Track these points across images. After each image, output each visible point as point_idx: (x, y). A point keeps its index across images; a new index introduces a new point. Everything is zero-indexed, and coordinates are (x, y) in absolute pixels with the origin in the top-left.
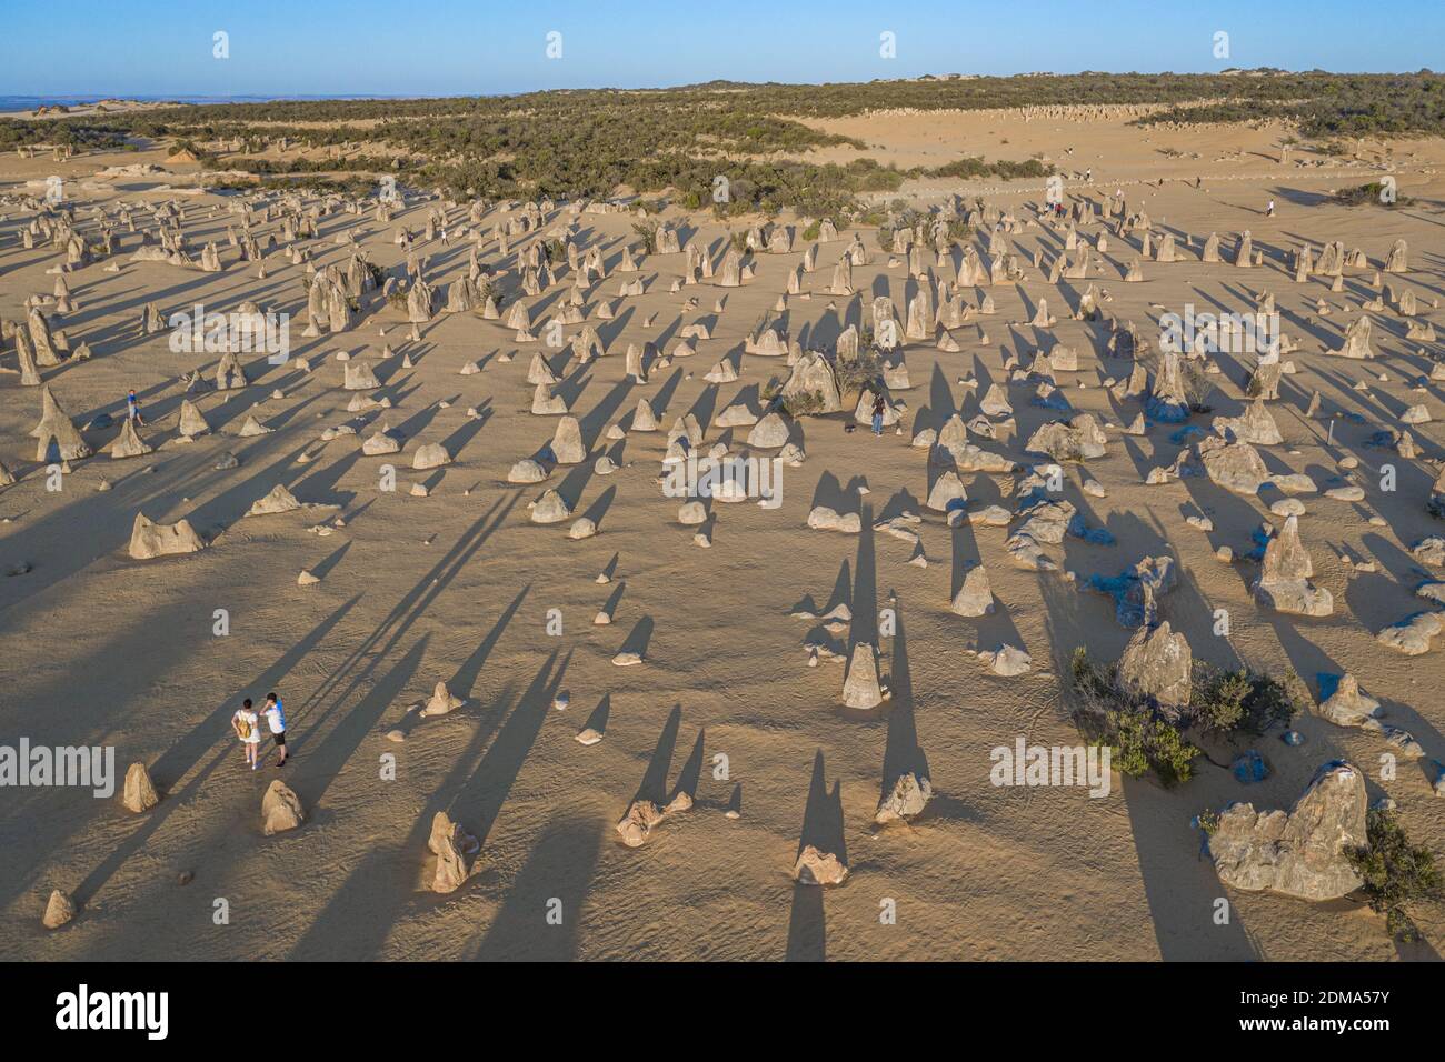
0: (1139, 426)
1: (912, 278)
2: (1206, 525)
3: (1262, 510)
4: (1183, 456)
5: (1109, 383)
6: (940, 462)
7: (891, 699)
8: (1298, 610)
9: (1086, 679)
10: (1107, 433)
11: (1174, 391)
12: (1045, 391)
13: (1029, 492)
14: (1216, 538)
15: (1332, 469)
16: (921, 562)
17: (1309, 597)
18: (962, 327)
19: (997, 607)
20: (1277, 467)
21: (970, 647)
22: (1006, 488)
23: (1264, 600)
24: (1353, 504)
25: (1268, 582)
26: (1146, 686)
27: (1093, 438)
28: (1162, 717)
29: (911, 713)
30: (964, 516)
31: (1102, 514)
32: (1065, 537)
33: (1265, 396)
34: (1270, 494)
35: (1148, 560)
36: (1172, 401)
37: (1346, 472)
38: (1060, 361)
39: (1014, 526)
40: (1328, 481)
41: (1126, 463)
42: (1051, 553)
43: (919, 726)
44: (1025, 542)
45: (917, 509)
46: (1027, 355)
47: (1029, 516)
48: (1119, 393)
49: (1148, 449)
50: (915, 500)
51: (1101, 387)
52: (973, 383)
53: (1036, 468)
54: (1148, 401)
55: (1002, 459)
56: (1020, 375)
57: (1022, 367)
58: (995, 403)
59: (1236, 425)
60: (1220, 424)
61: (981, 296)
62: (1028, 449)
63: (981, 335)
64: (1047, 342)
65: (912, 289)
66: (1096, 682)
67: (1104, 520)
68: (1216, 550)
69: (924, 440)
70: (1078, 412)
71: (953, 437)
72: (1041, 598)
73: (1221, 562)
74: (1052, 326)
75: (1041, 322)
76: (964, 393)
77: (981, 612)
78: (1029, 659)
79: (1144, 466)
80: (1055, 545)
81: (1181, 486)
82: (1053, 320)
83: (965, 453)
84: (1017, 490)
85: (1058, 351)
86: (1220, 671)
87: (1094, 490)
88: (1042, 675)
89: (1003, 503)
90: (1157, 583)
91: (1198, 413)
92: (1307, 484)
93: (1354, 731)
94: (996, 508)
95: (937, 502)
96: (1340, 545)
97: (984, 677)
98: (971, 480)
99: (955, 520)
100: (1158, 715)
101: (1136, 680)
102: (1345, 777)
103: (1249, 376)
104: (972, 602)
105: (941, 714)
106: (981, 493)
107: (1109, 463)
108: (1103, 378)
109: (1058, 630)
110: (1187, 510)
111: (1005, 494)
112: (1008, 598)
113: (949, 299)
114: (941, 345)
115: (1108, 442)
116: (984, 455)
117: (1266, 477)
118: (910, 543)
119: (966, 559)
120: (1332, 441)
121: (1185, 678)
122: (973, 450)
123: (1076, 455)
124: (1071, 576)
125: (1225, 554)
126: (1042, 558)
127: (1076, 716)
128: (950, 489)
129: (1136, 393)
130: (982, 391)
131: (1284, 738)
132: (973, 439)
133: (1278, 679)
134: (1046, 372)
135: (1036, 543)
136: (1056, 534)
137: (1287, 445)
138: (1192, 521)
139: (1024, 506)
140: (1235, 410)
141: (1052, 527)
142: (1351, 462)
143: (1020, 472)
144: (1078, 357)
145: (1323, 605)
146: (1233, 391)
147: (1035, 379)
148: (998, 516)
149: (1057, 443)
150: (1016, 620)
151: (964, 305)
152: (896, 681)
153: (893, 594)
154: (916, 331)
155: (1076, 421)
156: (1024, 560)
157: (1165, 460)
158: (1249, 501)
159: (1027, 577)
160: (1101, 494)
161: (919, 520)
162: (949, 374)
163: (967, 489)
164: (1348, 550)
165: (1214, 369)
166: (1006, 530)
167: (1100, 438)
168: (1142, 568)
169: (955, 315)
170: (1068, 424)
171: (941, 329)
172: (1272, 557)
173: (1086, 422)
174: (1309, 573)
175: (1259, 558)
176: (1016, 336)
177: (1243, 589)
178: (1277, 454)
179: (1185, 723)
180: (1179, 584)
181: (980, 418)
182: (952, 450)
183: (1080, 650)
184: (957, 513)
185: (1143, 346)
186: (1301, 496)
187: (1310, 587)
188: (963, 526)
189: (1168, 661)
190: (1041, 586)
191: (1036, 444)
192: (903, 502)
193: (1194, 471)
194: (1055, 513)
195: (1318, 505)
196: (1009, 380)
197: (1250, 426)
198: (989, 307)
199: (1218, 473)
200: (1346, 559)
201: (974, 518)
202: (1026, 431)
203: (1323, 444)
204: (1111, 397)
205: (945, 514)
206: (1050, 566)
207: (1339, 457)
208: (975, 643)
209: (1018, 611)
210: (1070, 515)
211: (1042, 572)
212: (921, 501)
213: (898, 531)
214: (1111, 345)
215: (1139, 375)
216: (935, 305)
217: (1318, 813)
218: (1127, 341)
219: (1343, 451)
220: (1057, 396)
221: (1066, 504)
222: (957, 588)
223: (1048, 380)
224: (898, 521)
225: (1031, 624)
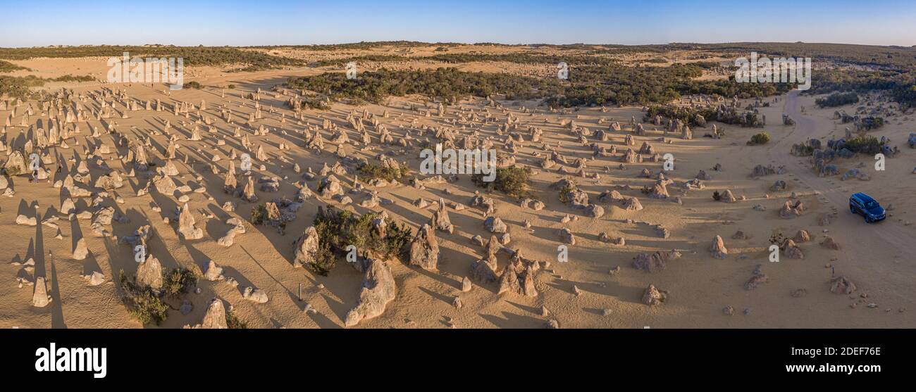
0: (133, 174)
1: (50, 120)
2: (159, 210)
3: (175, 200)
4: (149, 184)
5: (121, 157)
6: (65, 194)
7: (52, 301)
8: (192, 238)
9: (125, 284)
10: (122, 177)
11: (142, 158)
12: (100, 162)
13: (97, 204)
14: (163, 215)
15: (195, 181)
16: (60, 237)
17: (195, 232)
18: (69, 138)
19: (90, 255)
20: (179, 184)
21: (81, 274)
22: (89, 203)
23: (181, 236)
24: (203, 193)
25: (181, 229)
26: (146, 282)
27: (118, 180)
28: (154, 295)
29: (61, 308)
30: (75, 216)
31: (124, 210)
32: (112, 221)
33: (171, 157)
34: (178, 194)
35: (141, 228)
36: (142, 163)
37: (199, 182)
38: (103, 150)
39: (94, 218)
40: (195, 186)
41: (130, 188)
42: (107, 229)
43: (64, 313)
44: (98, 225)
45: (58, 214)
46: (92, 149)
47: (98, 214)
48: (125, 161)
49: (137, 182)
50: (56, 210)
51: (118, 159)
52: (74, 161)
53: (99, 194)
54: (134, 164)
55: (86, 191)
56: (90, 157)
57: (91, 153)
58: (82, 168)
59: (164, 169)
60: (159, 170)
61: (75, 126)
62: (96, 186)
63: (76, 141)
64: (99, 143)
65: (50, 126)
66: (129, 283)
67: (125, 213)
68: (163, 219)
69: (58, 185)
70: (112, 170)
71: (68, 183)
72: (105, 248)
73: (165, 224)
74: (100, 137)
75: (96, 135)
76: (71, 165)
77: (84, 257)
78: (103, 276)
79: (136, 189)
80: (108, 225)
81: (149, 195)
82: (100, 134)
83: (73, 189)
84: (93, 203)
85: (102, 146)
86: (171, 270)
87: (120, 201)
88: (109, 283)
89: (90, 209)
90: (145, 237)
91: (152, 165)
92: (188, 189)
93: (216, 281)
94: (86, 212)
95: (65, 211)
96: (201, 210)
97: (88, 287)
98: (76, 201)
99: (72, 218)
100: (152, 294)
101: (142, 280)
102: (217, 304)
103: (165, 151)
104: (80, 254)
105: (72, 307)
106: (80, 206)
107: (124, 189)
108: (119, 156)
109: (113, 262)
110: (152, 205)
111: (89, 205)
112: (94, 251)
113: (63, 128)
114: (62, 146)
115: (123, 180)
116: (80, 190)
117: (176, 188)
118: (55, 229)
119: (77, 236)
120: (194, 171)
121: (160, 276)
122: (76, 188)
123: (112, 187)
124: (115, 238)
125: (166, 221)
126: (105, 231)
127: (123, 300)
128: (69, 205)
129: (130, 160)
130: (78, 164)
131: (195, 292)
132: (76, 184)
133: (190, 268)
134: (99, 155)
135: (102, 225)
136: (108, 221)
137: (180, 175)
138: (154, 209)
139: (95, 210)
140: (163, 164)
141: (107, 217)
142: (200, 178)
143: (94, 196)
144: (110, 148)
145: (199, 234)
146: (161, 157)
147: (96, 158)
148: (87, 215)
149: (105, 183)
150: (97, 260)
151: (69, 130)
152: (53, 293)
153: (50, 252)
154: (53, 140)
155: (111, 174)
156: (98, 233)
157: (142, 186)
158: (171, 198)
159: (100, 240)
160: (122, 202)
161: (58, 219)
162: (66, 157)
163: (75, 204)
164: (204, 211)
165: (154, 149)
166: (90, 221)
167: (120, 179)
168: (140, 231)
169: (66, 134)
170: (108, 175)
171: (61, 140)
172: (182, 220)
173: (114, 174)
174: (194, 223)
175: (178, 220)
176: (88, 141)
177: (174, 233)
178: (178, 178)
179: (162, 295)
180: (153, 234)
181: (78, 175)
182: (68, 188)
183: (122, 271)
184: (72, 215)
185: (131, 142)
186: (187, 193)
187: (195, 228)
188: (75, 219)
189: (153, 270)
190: (105, 243)
191: (98, 184)
192: (52, 212)
193: (153, 189)
194: (107, 212)
195: (193, 195)
196: (87, 158)
197: (168, 170)
198: (78, 130)
199: (161, 190)
200: (204, 215)
201: (79, 216)
202: (94, 179)
203: (191, 173)
204: (122, 162)
205: (68, 215)
206: (107, 235)
207: (196, 177)
208: (83, 272)
209: (98, 255)
210: (113, 212)
211: (104, 237)
212: (59, 210)
213: (50, 224)
214: (120, 143)
215: (130, 154)
216: (59, 130)
217: (211, 322)
218: (125, 141)
219: (197, 174)
220: (104, 164)
221: (111, 208)
222: (74, 248)
223: (100, 158)
224: (50, 220)
225: (103, 260)
